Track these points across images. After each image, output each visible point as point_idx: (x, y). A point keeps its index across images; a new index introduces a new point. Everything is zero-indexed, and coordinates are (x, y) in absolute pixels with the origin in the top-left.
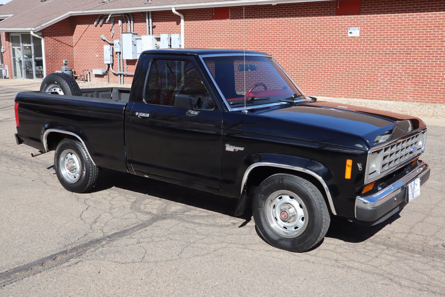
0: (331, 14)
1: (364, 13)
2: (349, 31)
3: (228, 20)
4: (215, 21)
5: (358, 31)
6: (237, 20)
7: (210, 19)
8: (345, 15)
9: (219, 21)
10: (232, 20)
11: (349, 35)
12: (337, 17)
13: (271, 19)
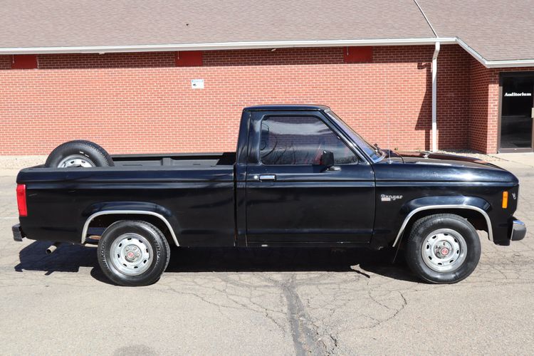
0: (170, 66)
1: (207, 65)
2: (193, 83)
3: (36, 70)
4: (16, 71)
5: (203, 83)
6: (49, 70)
7: (8, 69)
8: (186, 66)
9: (23, 71)
10: (43, 71)
11: (193, 87)
12: (178, 68)
13: (96, 70)
